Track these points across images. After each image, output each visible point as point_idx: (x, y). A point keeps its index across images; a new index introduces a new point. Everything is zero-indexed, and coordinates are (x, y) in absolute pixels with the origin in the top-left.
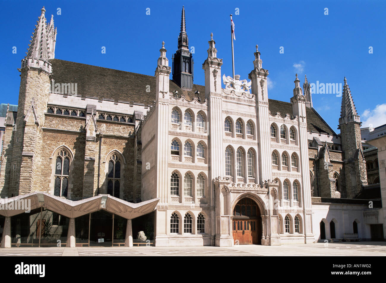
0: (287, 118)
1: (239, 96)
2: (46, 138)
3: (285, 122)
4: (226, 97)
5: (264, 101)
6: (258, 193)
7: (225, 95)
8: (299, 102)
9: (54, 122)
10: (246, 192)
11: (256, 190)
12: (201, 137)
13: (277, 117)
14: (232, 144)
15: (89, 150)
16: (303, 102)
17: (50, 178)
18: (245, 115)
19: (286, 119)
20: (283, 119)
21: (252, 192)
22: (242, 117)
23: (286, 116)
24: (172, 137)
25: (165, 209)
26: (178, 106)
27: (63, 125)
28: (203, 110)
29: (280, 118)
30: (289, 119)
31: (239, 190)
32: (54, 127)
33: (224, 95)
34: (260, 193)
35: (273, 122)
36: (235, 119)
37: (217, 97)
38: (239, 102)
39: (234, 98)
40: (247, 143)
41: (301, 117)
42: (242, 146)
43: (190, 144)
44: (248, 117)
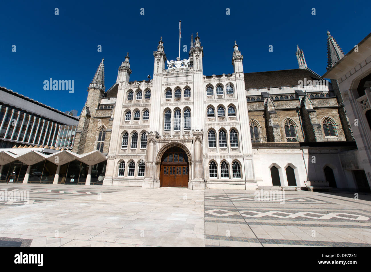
0: (224, 77)
1: (178, 72)
2: (95, 122)
3: (221, 81)
4: (167, 75)
5: (199, 69)
6: (183, 142)
7: (167, 73)
8: (235, 62)
9: (100, 113)
10: (171, 142)
11: (181, 139)
12: (145, 106)
13: (212, 79)
14: (169, 107)
15: (110, 126)
16: (239, 61)
17: (95, 144)
18: (182, 84)
19: (222, 78)
20: (219, 79)
21: (177, 141)
22: (179, 86)
23: (221, 76)
24: (124, 109)
25: (114, 158)
26: (131, 88)
27: (104, 114)
28: (148, 87)
29: (216, 78)
30: (226, 78)
31: (164, 141)
32: (99, 116)
33: (165, 73)
34: (185, 142)
35: (209, 83)
36: (173, 88)
37: (158, 76)
38: (177, 76)
39: (173, 74)
40: (182, 104)
41: (237, 73)
42: (178, 106)
43: (137, 112)
44: (185, 84)
